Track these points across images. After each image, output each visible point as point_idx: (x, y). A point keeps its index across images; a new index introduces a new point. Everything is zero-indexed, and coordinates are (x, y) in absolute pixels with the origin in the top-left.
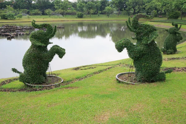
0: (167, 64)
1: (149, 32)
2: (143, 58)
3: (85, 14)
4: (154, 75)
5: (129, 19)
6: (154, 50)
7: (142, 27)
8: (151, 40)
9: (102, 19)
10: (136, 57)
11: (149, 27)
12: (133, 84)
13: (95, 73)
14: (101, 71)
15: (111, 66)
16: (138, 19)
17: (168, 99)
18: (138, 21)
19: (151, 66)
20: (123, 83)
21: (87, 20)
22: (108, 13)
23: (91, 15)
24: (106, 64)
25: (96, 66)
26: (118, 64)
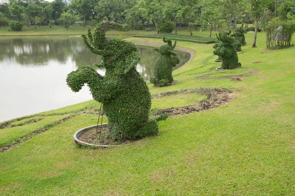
0: (159, 103)
1: (125, 53)
2: (118, 100)
3: (25, 24)
4: (140, 127)
5: (89, 30)
6: (136, 84)
7: (112, 45)
8: (129, 67)
9: (57, 34)
10: (105, 100)
11: (124, 45)
12: (105, 147)
13: (37, 132)
14: (50, 126)
15: (68, 115)
16: (104, 31)
17: (162, 172)
18: (104, 35)
19: (133, 112)
20: (86, 147)
21: (29, 34)
22: (66, 23)
23: (38, 27)
24: (62, 112)
25: (42, 117)
26: (82, 110)
